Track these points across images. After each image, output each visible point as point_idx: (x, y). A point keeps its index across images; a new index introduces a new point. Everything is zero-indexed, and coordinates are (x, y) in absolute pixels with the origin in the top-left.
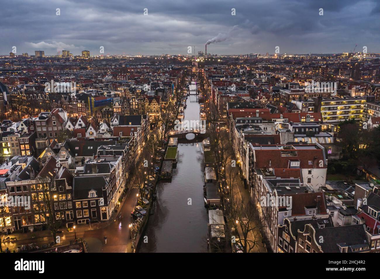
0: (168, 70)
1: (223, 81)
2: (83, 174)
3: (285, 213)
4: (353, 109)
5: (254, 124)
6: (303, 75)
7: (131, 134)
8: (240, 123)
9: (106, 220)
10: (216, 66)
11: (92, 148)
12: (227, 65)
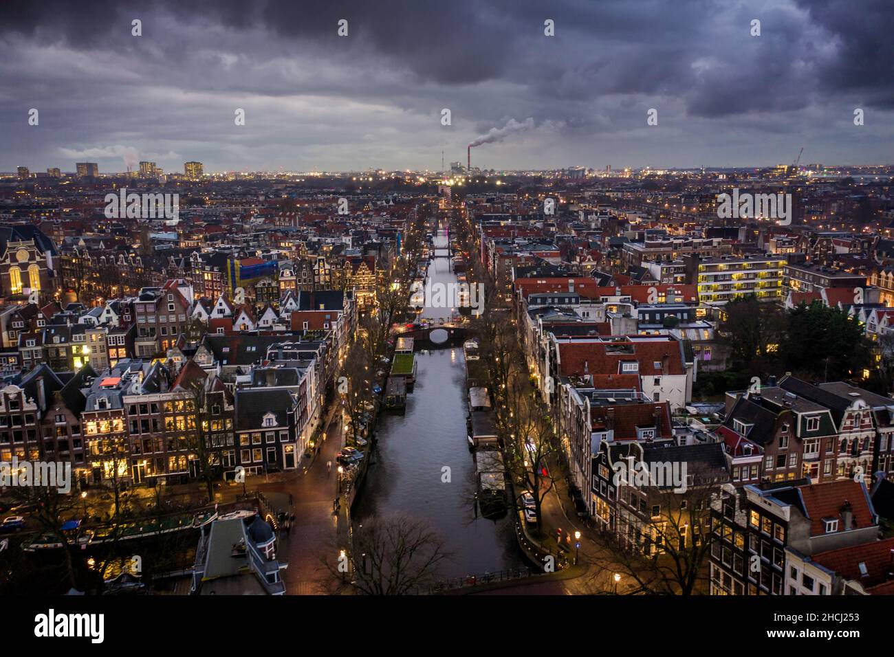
0: (385, 204)
1: (505, 226)
2: (250, 386)
3: (603, 435)
4: (762, 279)
5: (564, 306)
6: (680, 215)
7: (326, 326)
8: (536, 303)
9: (293, 468)
10: (491, 195)
11: (254, 349)
12: (517, 192)
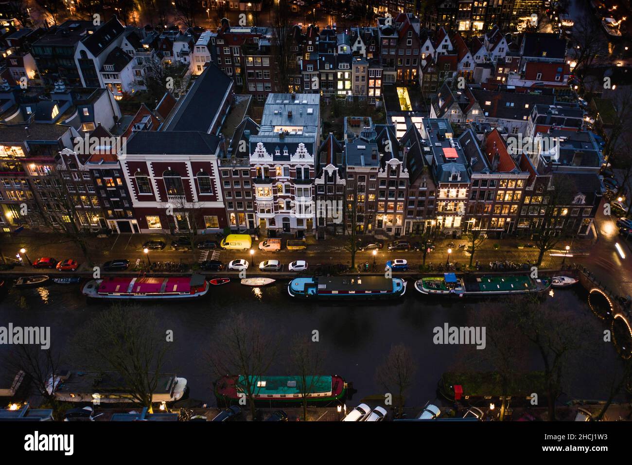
7: (558, 78)
11: (512, 105)
